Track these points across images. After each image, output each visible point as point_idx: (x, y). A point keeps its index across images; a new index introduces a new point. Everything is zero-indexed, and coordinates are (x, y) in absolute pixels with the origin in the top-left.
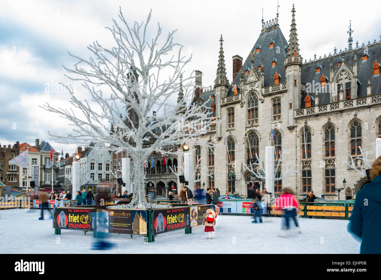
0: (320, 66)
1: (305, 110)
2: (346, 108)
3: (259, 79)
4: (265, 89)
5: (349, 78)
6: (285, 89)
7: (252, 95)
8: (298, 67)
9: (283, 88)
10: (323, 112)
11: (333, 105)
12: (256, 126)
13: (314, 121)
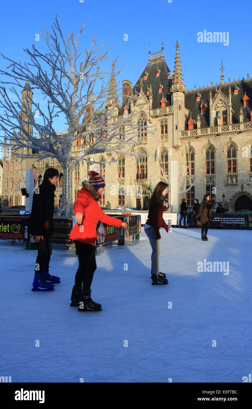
0: (200, 94)
1: (189, 132)
2: (223, 132)
3: (148, 102)
4: (153, 111)
5: (225, 107)
6: (171, 112)
7: (142, 116)
8: (182, 93)
9: (170, 111)
10: (204, 134)
11: (213, 129)
12: (145, 144)
13: (197, 142)
